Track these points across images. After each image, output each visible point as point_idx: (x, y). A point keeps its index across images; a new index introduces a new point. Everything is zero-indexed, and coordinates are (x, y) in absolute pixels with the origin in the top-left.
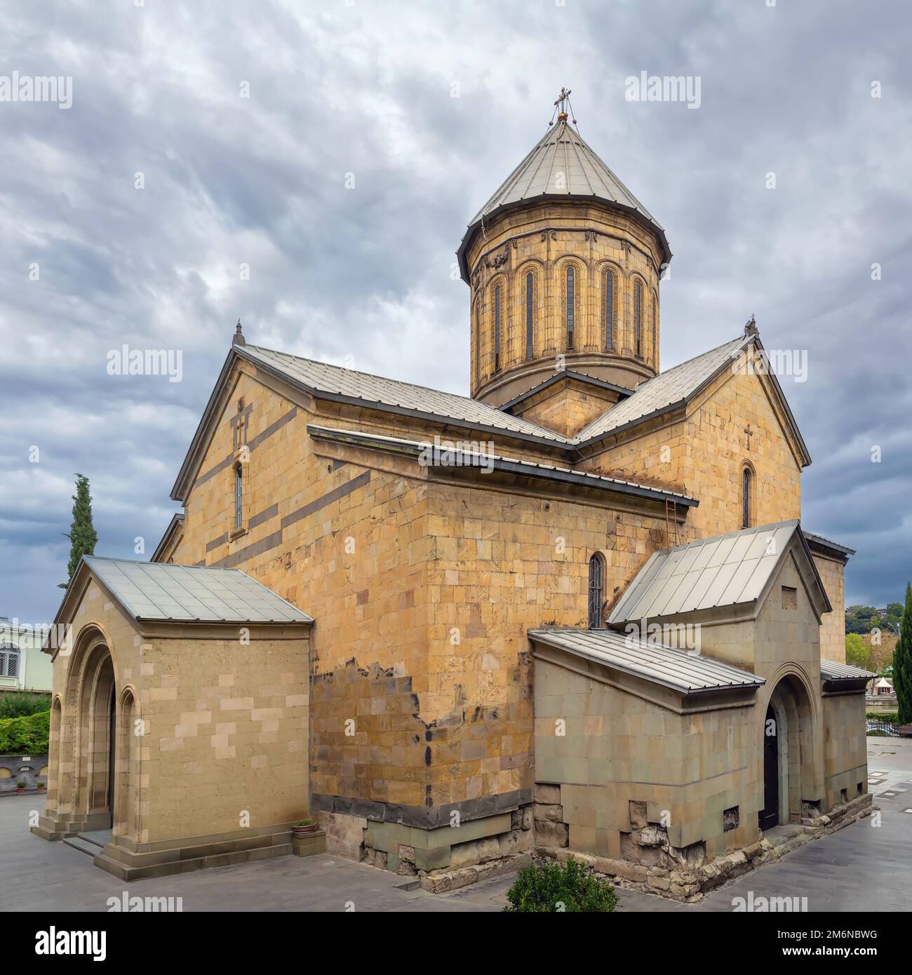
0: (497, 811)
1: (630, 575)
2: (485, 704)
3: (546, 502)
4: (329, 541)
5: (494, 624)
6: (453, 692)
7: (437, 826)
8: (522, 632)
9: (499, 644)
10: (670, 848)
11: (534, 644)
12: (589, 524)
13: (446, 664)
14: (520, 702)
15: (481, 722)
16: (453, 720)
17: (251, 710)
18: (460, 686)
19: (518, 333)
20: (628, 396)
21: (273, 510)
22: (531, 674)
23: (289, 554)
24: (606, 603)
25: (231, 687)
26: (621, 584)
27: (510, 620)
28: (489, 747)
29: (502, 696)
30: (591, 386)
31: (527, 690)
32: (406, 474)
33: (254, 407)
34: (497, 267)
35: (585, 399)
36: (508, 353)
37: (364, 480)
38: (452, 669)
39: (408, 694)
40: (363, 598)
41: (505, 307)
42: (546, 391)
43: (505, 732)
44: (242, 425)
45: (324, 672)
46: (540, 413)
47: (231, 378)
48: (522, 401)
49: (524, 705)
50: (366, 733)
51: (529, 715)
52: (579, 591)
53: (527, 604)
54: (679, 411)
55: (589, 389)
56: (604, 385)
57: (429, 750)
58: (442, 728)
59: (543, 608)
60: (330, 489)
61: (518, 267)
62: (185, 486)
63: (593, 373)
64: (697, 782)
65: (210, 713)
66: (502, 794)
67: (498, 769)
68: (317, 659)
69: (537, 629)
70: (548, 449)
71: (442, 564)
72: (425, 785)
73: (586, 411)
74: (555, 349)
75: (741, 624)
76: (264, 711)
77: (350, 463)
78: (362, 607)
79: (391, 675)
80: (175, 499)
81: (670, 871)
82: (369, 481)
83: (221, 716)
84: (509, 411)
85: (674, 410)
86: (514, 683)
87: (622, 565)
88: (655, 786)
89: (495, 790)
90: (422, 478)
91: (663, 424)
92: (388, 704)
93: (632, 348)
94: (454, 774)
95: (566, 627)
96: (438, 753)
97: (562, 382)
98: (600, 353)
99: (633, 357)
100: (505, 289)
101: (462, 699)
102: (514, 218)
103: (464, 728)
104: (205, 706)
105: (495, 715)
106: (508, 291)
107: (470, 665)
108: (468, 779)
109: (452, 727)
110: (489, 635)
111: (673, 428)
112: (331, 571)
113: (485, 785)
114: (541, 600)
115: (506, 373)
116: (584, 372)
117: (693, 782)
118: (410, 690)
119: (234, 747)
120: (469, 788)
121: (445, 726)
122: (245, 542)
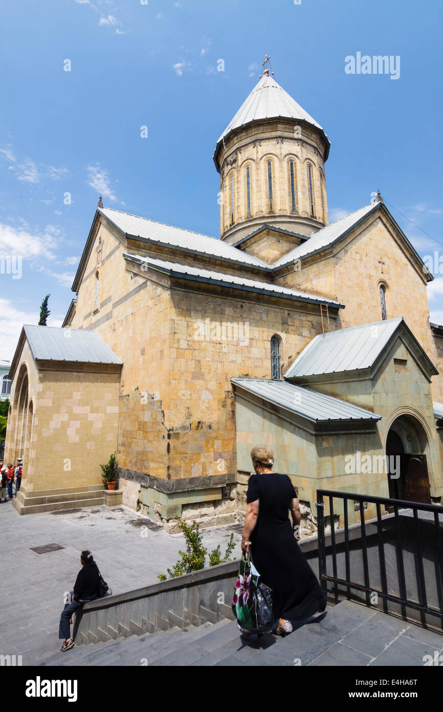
0: (211, 486)
1: (299, 349)
2: (204, 420)
3: (241, 303)
4: (130, 318)
5: (209, 373)
6: (183, 411)
7: (173, 492)
8: (227, 379)
9: (213, 385)
10: (313, 517)
11: (235, 387)
12: (269, 318)
13: (180, 394)
14: (226, 420)
15: (202, 430)
16: (184, 428)
17: (87, 414)
18: (188, 408)
19: (243, 202)
20: (306, 240)
21: (109, 299)
22: (233, 404)
23: (114, 324)
24: (283, 366)
25: (79, 400)
26: (294, 355)
27: (219, 371)
28: (206, 446)
29: (215, 416)
30: (282, 234)
31: (231, 413)
32: (162, 283)
33: (105, 242)
34: (232, 165)
35: (279, 242)
36: (238, 213)
37: (145, 285)
38: (184, 398)
39: (160, 410)
40: (143, 352)
41: (236, 187)
42: (257, 236)
43: (217, 438)
44: (100, 251)
45: (126, 394)
46: (254, 249)
47: (97, 225)
48: (245, 242)
49: (229, 423)
50: (142, 432)
51: (232, 429)
52: (264, 357)
53: (230, 362)
54: (330, 250)
55: (281, 236)
56: (290, 234)
57: (169, 445)
58: (176, 432)
59: (240, 366)
60: (131, 289)
61: (242, 164)
62: (78, 283)
63: (283, 227)
64: (331, 477)
65: (67, 414)
66: (215, 476)
67: (213, 460)
68: (123, 386)
69: (236, 378)
70: (256, 271)
71: (177, 336)
72: (167, 466)
73: (280, 249)
74: (262, 212)
75: (363, 382)
76: (95, 415)
77: (140, 275)
78: (142, 357)
79: (153, 398)
80: (74, 291)
81: (313, 532)
82: (147, 286)
83: (73, 417)
84: (238, 247)
85: (326, 250)
86: (222, 409)
87: (293, 342)
88: (302, 478)
89: (210, 473)
90: (168, 286)
91: (321, 258)
92: (152, 416)
93: (309, 212)
94: (184, 460)
95: (256, 377)
96: (174, 447)
97: (265, 232)
98: (289, 214)
99: (309, 217)
100: (236, 177)
101: (189, 416)
102: (239, 136)
103: (190, 433)
104: (65, 411)
105: (210, 427)
106: (237, 178)
107: (194, 396)
108: (192, 465)
109: (183, 432)
110: (206, 379)
111: (327, 261)
112: (131, 335)
113: (204, 469)
114: (239, 360)
115: (237, 225)
116: (277, 226)
117: (327, 478)
118: (161, 408)
119: (78, 436)
120: (193, 470)
121: (179, 431)
122: (98, 316)
